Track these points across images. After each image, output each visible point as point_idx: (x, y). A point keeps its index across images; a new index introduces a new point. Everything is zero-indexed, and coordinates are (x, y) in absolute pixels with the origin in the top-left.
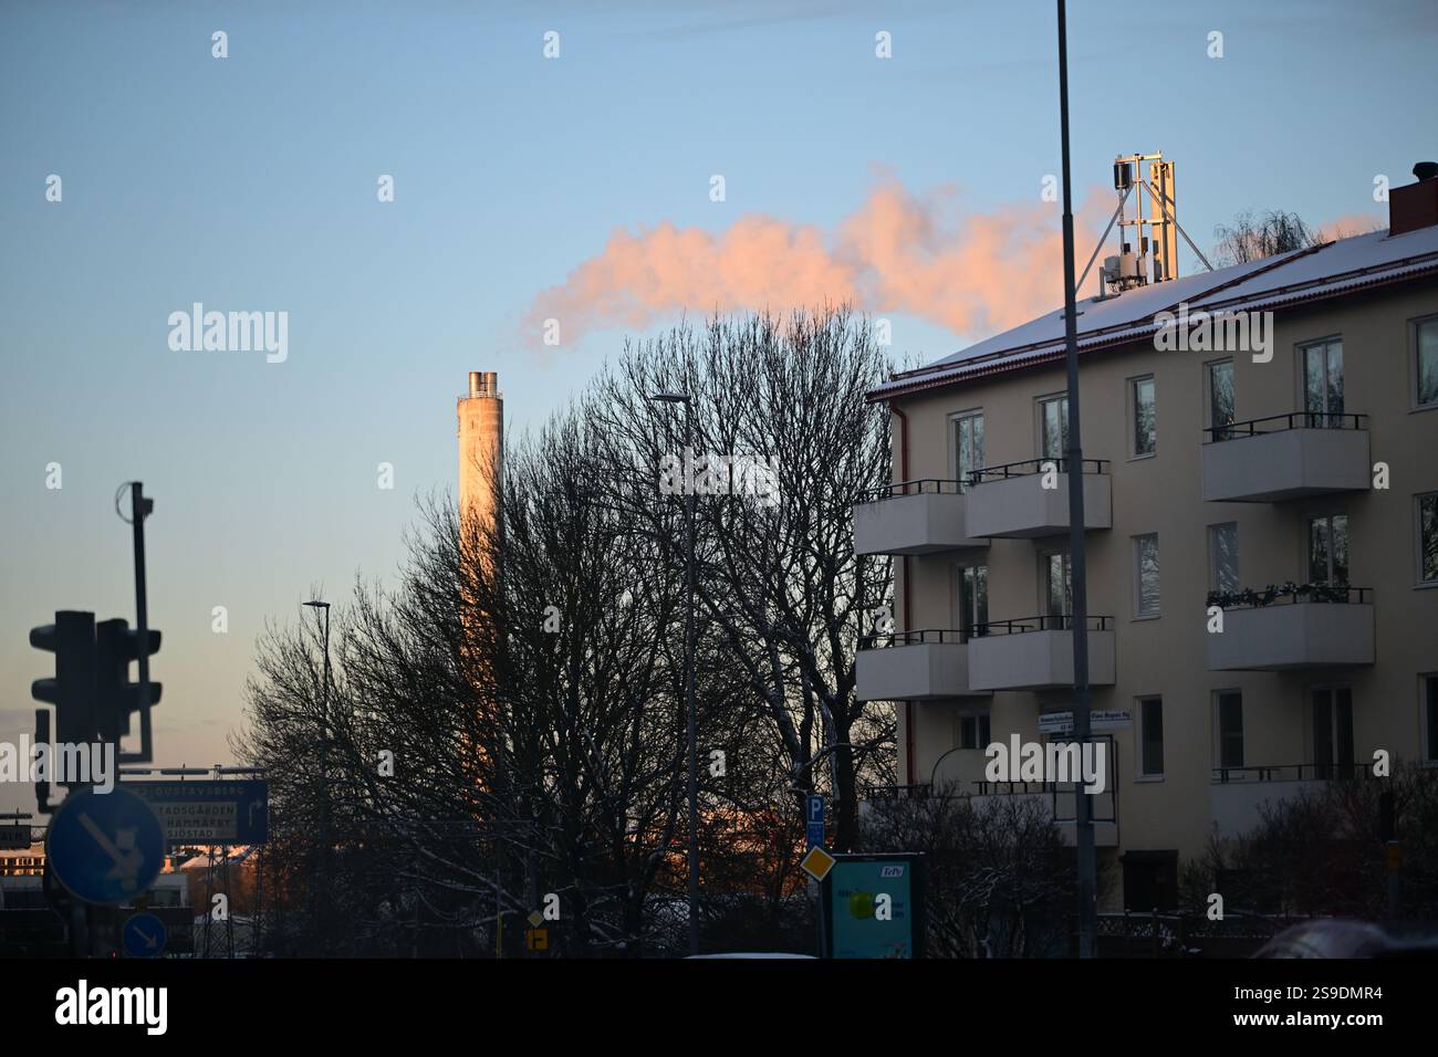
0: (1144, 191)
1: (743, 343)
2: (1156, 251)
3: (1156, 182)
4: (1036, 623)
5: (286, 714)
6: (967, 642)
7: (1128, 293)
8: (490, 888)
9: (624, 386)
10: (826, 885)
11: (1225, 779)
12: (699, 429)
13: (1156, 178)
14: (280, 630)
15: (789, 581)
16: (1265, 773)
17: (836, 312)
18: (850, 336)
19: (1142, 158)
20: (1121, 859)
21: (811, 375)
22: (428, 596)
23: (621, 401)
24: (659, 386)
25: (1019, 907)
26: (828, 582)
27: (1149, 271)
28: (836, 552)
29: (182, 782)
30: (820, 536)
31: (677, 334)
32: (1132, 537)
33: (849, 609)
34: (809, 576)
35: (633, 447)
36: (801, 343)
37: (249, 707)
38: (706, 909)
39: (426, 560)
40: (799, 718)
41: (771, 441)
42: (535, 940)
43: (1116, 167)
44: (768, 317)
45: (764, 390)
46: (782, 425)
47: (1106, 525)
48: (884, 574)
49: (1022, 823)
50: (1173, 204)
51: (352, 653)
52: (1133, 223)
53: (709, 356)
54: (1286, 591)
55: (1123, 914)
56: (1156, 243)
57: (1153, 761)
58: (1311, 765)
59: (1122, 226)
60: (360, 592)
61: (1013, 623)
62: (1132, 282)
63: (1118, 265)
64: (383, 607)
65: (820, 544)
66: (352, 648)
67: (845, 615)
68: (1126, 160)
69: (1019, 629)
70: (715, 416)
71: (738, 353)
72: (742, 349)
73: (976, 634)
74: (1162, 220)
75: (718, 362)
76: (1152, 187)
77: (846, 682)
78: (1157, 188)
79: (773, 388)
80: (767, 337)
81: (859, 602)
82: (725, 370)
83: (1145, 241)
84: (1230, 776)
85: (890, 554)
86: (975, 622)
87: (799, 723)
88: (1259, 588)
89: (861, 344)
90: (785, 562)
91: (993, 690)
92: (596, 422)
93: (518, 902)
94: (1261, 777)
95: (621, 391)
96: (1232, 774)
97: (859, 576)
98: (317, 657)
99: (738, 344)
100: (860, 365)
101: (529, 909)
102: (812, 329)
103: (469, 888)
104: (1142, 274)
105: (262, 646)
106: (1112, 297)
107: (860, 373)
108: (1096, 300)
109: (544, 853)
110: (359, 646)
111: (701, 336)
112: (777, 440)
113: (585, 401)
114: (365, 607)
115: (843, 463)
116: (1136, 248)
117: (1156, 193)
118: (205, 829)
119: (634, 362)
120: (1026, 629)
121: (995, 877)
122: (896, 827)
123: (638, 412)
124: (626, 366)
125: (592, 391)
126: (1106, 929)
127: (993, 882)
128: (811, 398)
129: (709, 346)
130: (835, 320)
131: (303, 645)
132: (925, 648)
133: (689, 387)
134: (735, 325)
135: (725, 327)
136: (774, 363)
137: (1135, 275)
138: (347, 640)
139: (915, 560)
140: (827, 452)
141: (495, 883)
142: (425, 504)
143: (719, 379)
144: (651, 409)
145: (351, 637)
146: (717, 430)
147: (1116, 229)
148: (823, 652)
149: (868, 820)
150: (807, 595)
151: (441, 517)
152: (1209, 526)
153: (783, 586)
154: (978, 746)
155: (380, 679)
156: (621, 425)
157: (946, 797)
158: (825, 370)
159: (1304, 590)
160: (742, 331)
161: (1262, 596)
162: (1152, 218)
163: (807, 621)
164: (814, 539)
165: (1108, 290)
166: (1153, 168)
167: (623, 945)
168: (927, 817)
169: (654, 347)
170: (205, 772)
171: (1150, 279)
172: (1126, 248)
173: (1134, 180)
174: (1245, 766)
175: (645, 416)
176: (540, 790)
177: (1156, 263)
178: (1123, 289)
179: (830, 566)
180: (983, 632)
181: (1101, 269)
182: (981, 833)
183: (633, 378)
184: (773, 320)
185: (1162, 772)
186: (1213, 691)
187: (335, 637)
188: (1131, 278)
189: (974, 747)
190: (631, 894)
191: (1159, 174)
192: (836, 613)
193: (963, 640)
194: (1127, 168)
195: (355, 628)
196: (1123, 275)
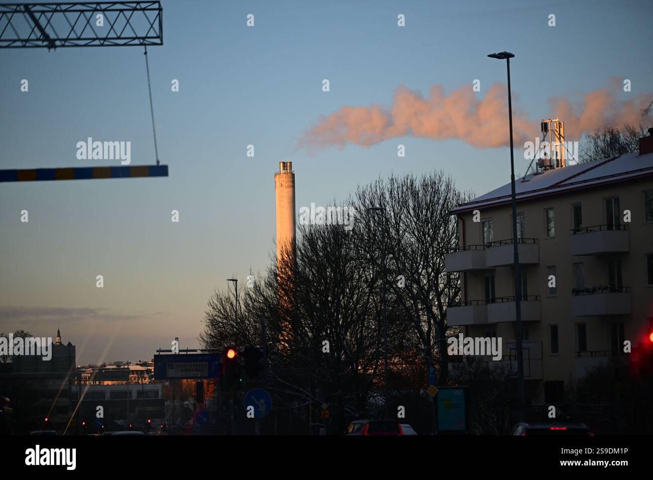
0: (552, 132)
1: (402, 185)
3: (557, 129)
4: (512, 298)
7: (547, 171)
9: (358, 203)
10: (436, 397)
11: (579, 356)
12: (386, 218)
15: (421, 277)
16: (594, 353)
17: (438, 174)
18: (444, 184)
19: (552, 121)
20: (544, 384)
21: (429, 198)
22: (279, 278)
23: (357, 209)
24: (370, 202)
26: (436, 277)
27: (554, 163)
29: (187, 355)
30: (433, 260)
31: (377, 182)
32: (547, 267)
33: (445, 288)
34: (429, 275)
36: (425, 186)
37: (203, 320)
39: (278, 264)
40: (426, 329)
42: (324, 414)
43: (542, 124)
44: (412, 175)
45: (411, 204)
46: (418, 216)
47: (537, 262)
49: (506, 372)
50: (563, 138)
51: (248, 301)
53: (390, 190)
54: (599, 289)
55: (543, 404)
57: (555, 349)
58: (609, 351)
60: (252, 276)
61: (504, 298)
62: (548, 168)
63: (543, 161)
64: (261, 283)
65: (433, 263)
66: (248, 299)
68: (546, 122)
69: (506, 300)
70: (392, 214)
71: (401, 189)
72: (402, 187)
73: (490, 302)
75: (393, 193)
76: (555, 132)
77: (444, 315)
78: (557, 132)
80: (412, 185)
81: (448, 284)
82: (396, 195)
85: (459, 272)
86: (491, 297)
87: (426, 332)
88: (590, 287)
89: (448, 186)
90: (420, 271)
91: (497, 323)
93: (316, 399)
94: (592, 355)
95: (356, 205)
96: (582, 354)
97: (448, 277)
99: (400, 186)
100: (448, 194)
101: (322, 403)
102: (429, 180)
103: (296, 394)
104: (552, 165)
106: (540, 174)
107: (448, 197)
108: (535, 174)
111: (386, 184)
115: (441, 232)
117: (557, 134)
118: (196, 373)
119: (361, 192)
120: (509, 300)
122: (461, 374)
124: (358, 196)
126: (537, 410)
127: (496, 393)
128: (429, 207)
129: (389, 186)
130: (438, 177)
131: (229, 299)
132: (472, 307)
133: (382, 204)
134: (399, 177)
135: (396, 180)
136: (415, 194)
137: (549, 165)
139: (468, 273)
140: (435, 227)
143: (394, 199)
145: (248, 295)
149: (451, 372)
150: (428, 281)
151: (284, 247)
152: (574, 264)
153: (419, 278)
158: (434, 195)
159: (606, 288)
160: (402, 180)
161: (591, 290)
163: (428, 292)
164: (431, 261)
165: (540, 170)
166: (556, 124)
167: (358, 415)
168: (472, 371)
169: (369, 188)
170: (196, 351)
171: (555, 167)
173: (549, 129)
174: (587, 351)
177: (557, 160)
178: (546, 170)
179: (438, 272)
180: (493, 301)
181: (537, 163)
182: (491, 376)
183: (361, 199)
184: (414, 177)
185: (558, 352)
186: (576, 323)
187: (242, 295)
188: (547, 166)
190: (361, 395)
191: (558, 127)
192: (439, 290)
193: (486, 304)
194: (546, 124)
195: (250, 291)
196: (545, 165)
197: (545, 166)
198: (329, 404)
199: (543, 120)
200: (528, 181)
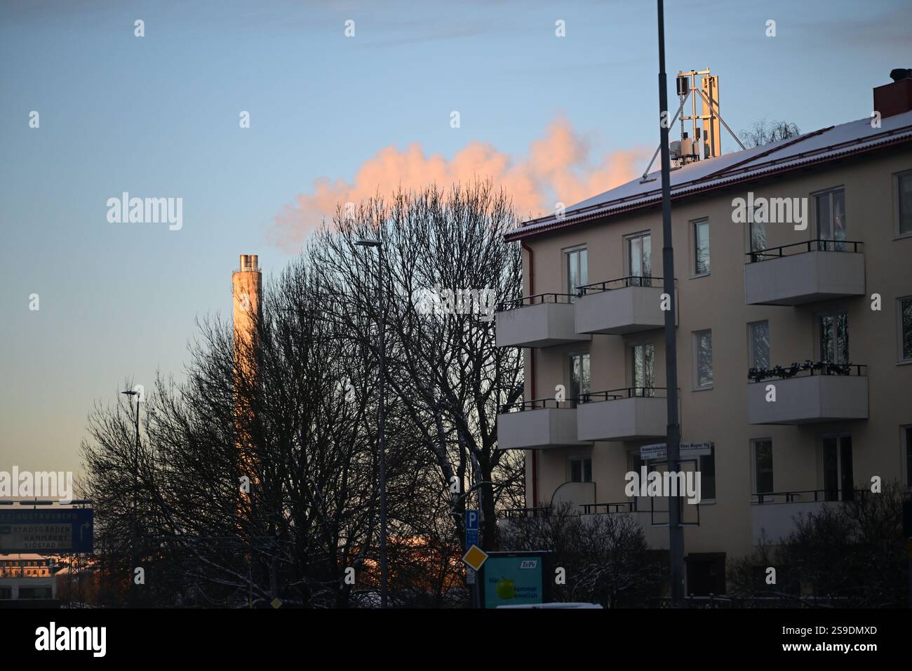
1: (418, 207)
2: (706, 138)
3: (705, 90)
4: (624, 393)
5: (108, 466)
6: (575, 407)
7: (685, 167)
8: (246, 583)
10: (481, 574)
11: (761, 502)
12: (387, 267)
13: (706, 87)
14: (104, 409)
16: (789, 497)
17: (482, 185)
18: (492, 203)
19: (696, 74)
20: (685, 559)
21: (465, 229)
22: (205, 386)
23: (335, 248)
24: (360, 236)
25: (615, 592)
26: (477, 370)
27: (701, 152)
28: (482, 350)
29: (35, 510)
30: (471, 339)
31: (373, 201)
32: (693, 332)
33: (491, 388)
34: (463, 367)
35: (342, 278)
36: (457, 207)
38: (392, 599)
39: (203, 361)
40: (456, 463)
41: (437, 274)
43: (678, 80)
44: (435, 189)
45: (433, 239)
46: (446, 261)
48: (515, 364)
49: (617, 534)
50: (718, 105)
51: (153, 424)
52: (690, 118)
53: (395, 216)
54: (806, 367)
56: (705, 132)
57: (708, 490)
58: (822, 491)
59: (682, 120)
60: (159, 384)
61: (609, 394)
62: (689, 159)
63: (680, 147)
64: (175, 395)
65: (471, 345)
66: (153, 421)
67: (489, 393)
68: (685, 74)
69: (613, 398)
70: (399, 257)
71: (415, 214)
72: (417, 211)
73: (581, 402)
74: (710, 116)
75: (401, 221)
76: (703, 93)
77: (489, 439)
78: (706, 94)
79: (439, 239)
80: (435, 202)
81: (498, 384)
82: (406, 226)
83: (698, 130)
84: (765, 500)
85: (520, 347)
86: (581, 393)
87: (456, 468)
89: (499, 207)
90: (447, 357)
91: (594, 441)
92: (317, 261)
94: (788, 500)
95: (334, 240)
96: (766, 498)
97: (498, 366)
98: (130, 427)
99: (415, 208)
100: (499, 220)
101: (272, 598)
102: (466, 197)
103: (232, 584)
104: (696, 154)
105: (92, 419)
106: (674, 169)
107: (499, 227)
109: (284, 560)
110: (158, 420)
111: (389, 202)
112: (441, 273)
113: (310, 247)
114: (162, 394)
116: (692, 135)
117: (706, 98)
118: (50, 542)
119: (343, 219)
120: (617, 398)
121: (597, 571)
122: (527, 536)
123: (347, 255)
124: (338, 224)
125: (315, 240)
127: (597, 574)
128: (465, 246)
129: (395, 209)
130: (481, 190)
131: (119, 419)
132: (546, 412)
133: (381, 237)
134: (413, 195)
135: (406, 197)
136: (439, 221)
137: (692, 154)
138: (150, 415)
139: (539, 350)
141: (249, 580)
142: (202, 323)
143: (402, 233)
144: (355, 253)
145: (152, 414)
146: (400, 266)
147: (678, 122)
148: (473, 418)
149: (507, 531)
150: (462, 381)
151: (213, 332)
152: (748, 324)
153: (445, 374)
154: (583, 480)
155: (174, 443)
156: (335, 264)
157: (563, 516)
158: (474, 226)
159: (819, 366)
160: (418, 199)
161: (788, 371)
162: (703, 115)
164: (467, 341)
165: (673, 163)
166: (703, 80)
168: (550, 528)
170: (51, 503)
171: (702, 157)
172: (685, 135)
173: (690, 88)
174: (774, 492)
175: (351, 258)
176: (280, 518)
177: (706, 146)
178: (683, 163)
179: (478, 361)
180: (587, 400)
183: (342, 232)
184: (439, 191)
185: (715, 498)
186: (751, 440)
188: (688, 156)
189: (581, 481)
190: (341, 587)
191: (708, 84)
193: (574, 407)
194: (685, 80)
195: (155, 408)
196: (683, 154)
197: (683, 157)
198: (286, 601)
199: (681, 72)
200: (652, 180)
